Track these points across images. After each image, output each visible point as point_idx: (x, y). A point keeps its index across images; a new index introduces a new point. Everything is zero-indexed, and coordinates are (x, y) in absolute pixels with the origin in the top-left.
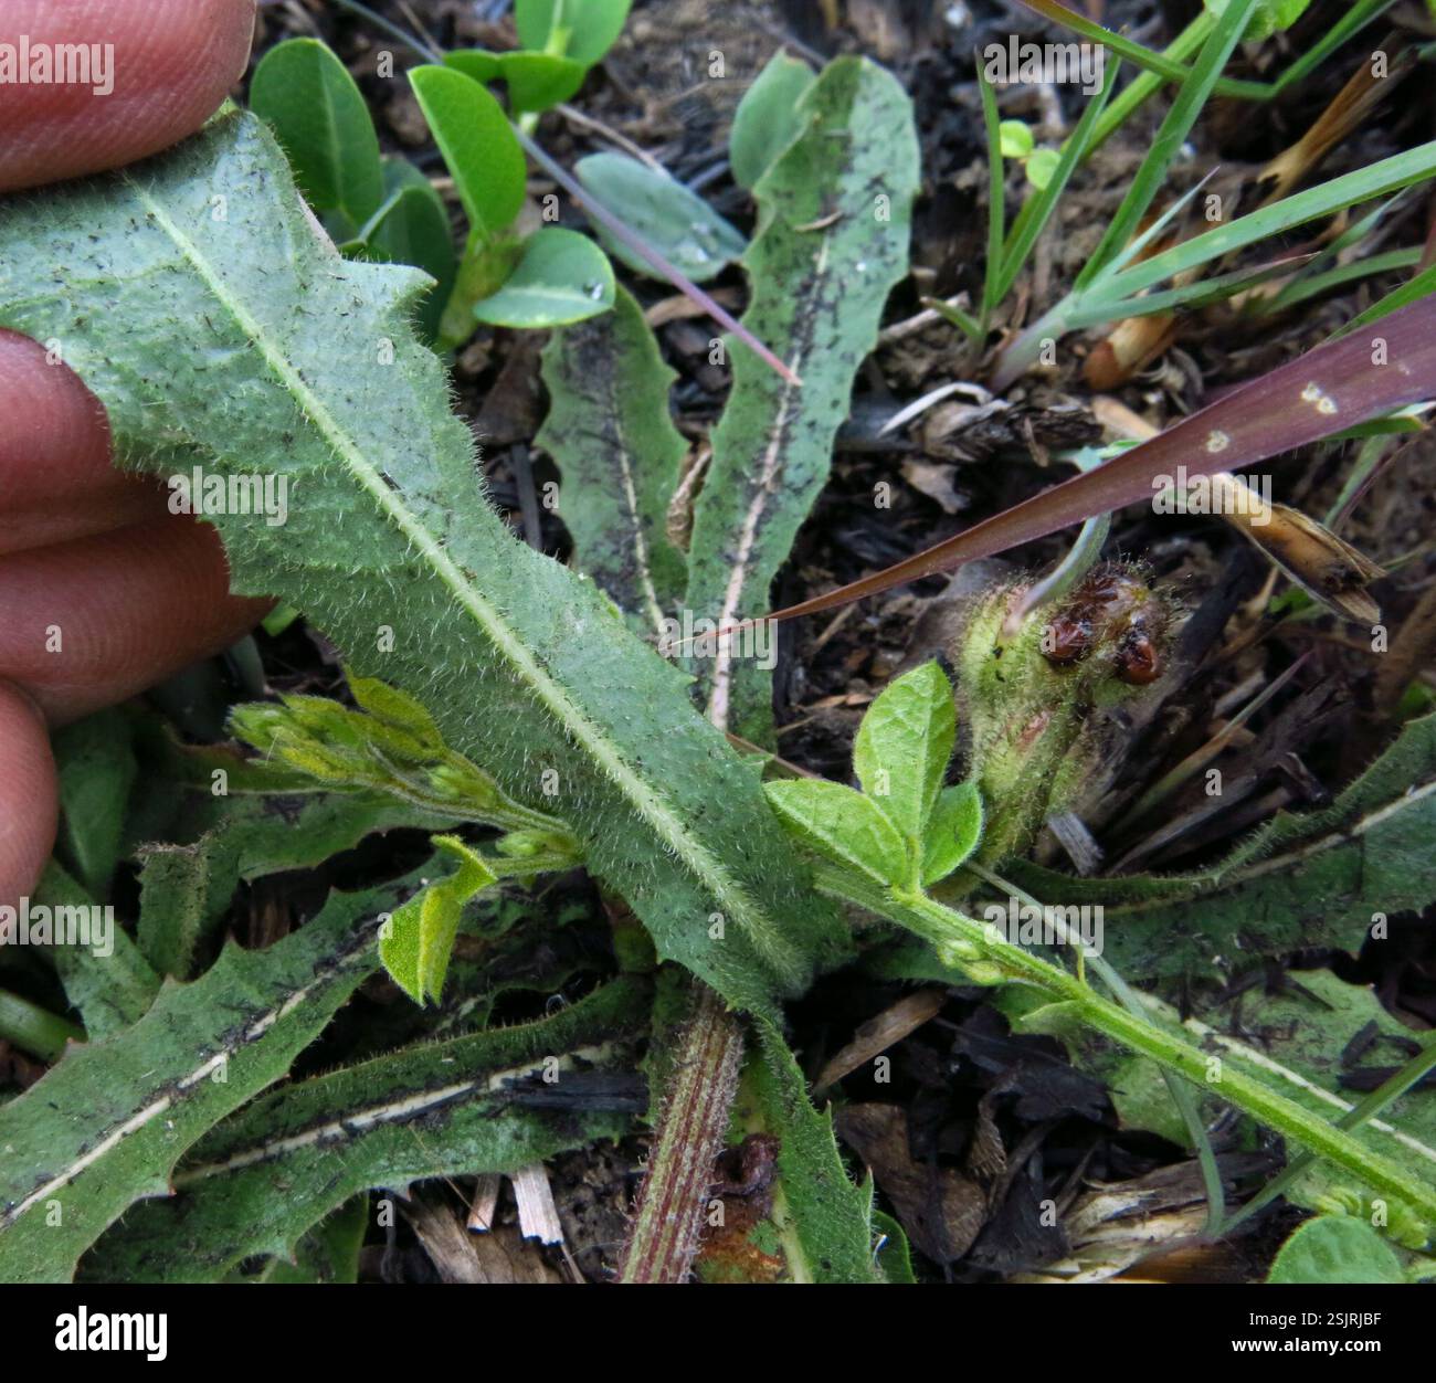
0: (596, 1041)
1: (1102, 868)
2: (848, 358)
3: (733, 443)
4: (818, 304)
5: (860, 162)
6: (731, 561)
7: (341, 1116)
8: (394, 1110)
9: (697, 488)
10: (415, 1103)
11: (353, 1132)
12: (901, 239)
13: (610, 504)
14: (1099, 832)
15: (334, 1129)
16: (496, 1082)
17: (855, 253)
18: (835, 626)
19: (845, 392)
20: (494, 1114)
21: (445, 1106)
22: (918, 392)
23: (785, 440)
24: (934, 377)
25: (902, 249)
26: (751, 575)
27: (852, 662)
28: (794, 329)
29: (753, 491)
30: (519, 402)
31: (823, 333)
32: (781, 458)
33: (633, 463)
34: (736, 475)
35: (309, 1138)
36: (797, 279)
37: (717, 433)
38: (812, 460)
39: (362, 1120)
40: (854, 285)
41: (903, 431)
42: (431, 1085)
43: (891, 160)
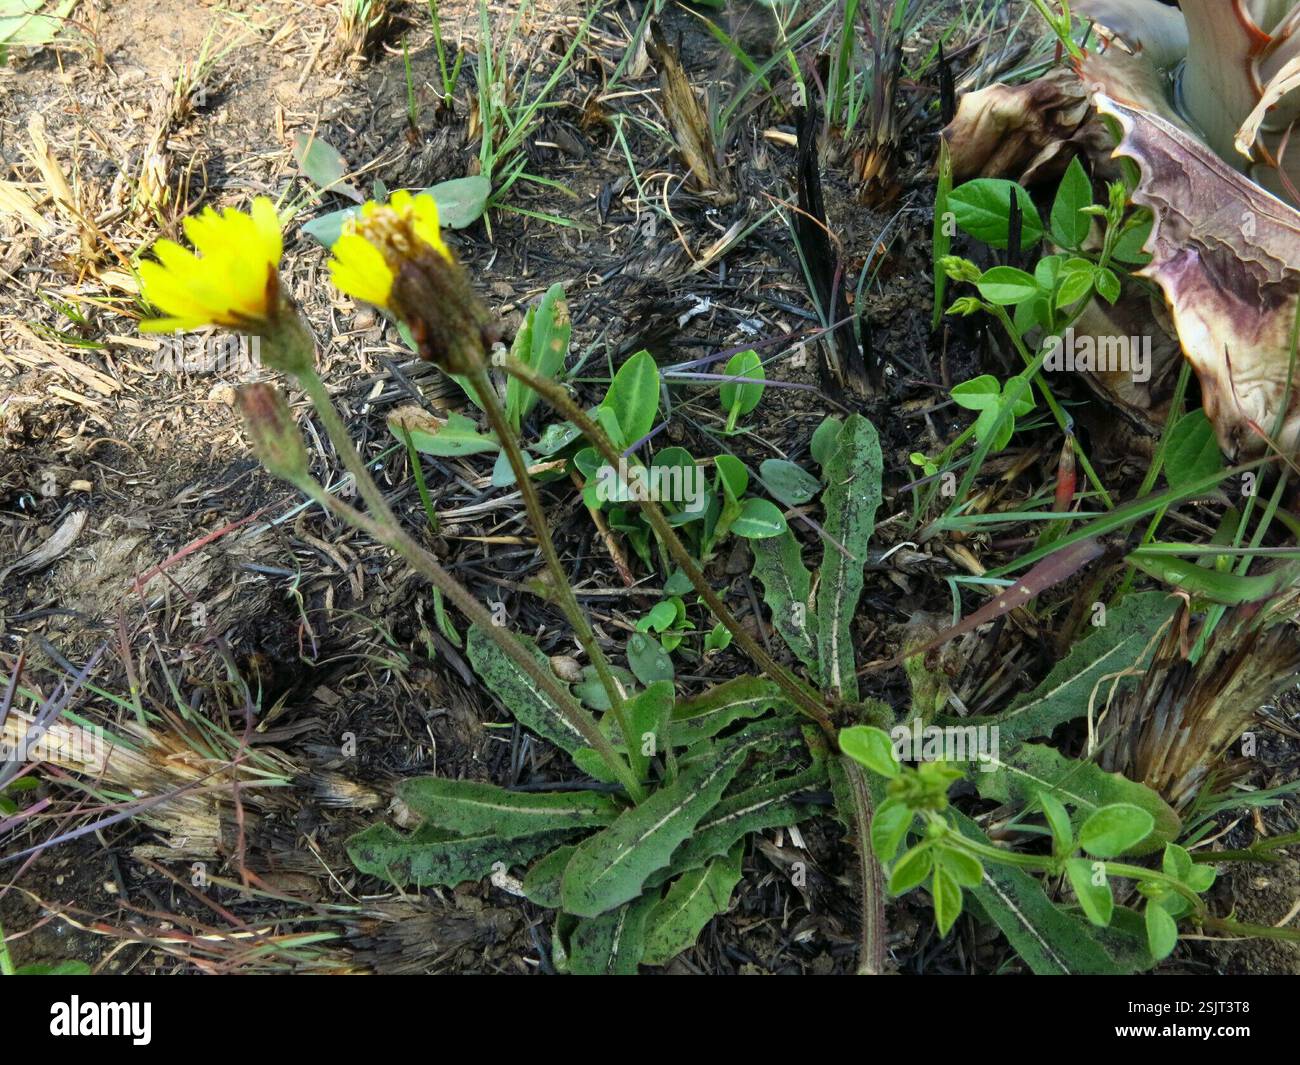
0: (810, 784)
1: (969, 714)
2: (865, 536)
3: (827, 573)
4: (850, 513)
5: (859, 454)
6: (833, 618)
7: (733, 812)
8: (750, 809)
9: (817, 592)
10: (757, 806)
11: (738, 817)
12: (878, 487)
13: (784, 597)
14: (967, 704)
15: (732, 816)
16: (781, 798)
17: (861, 493)
18: (870, 637)
19: (865, 549)
20: (782, 808)
21: (766, 807)
22: (892, 545)
23: (845, 569)
24: (898, 539)
25: (879, 492)
26: (840, 622)
27: (878, 649)
28: (842, 524)
29: (837, 590)
30: (743, 558)
31: (853, 525)
32: (844, 576)
33: (790, 579)
34: (830, 585)
35: (724, 819)
36: (841, 504)
37: (822, 569)
38: (856, 577)
39: (740, 813)
40: (862, 505)
41: (887, 559)
42: (761, 800)
43: (871, 454)
